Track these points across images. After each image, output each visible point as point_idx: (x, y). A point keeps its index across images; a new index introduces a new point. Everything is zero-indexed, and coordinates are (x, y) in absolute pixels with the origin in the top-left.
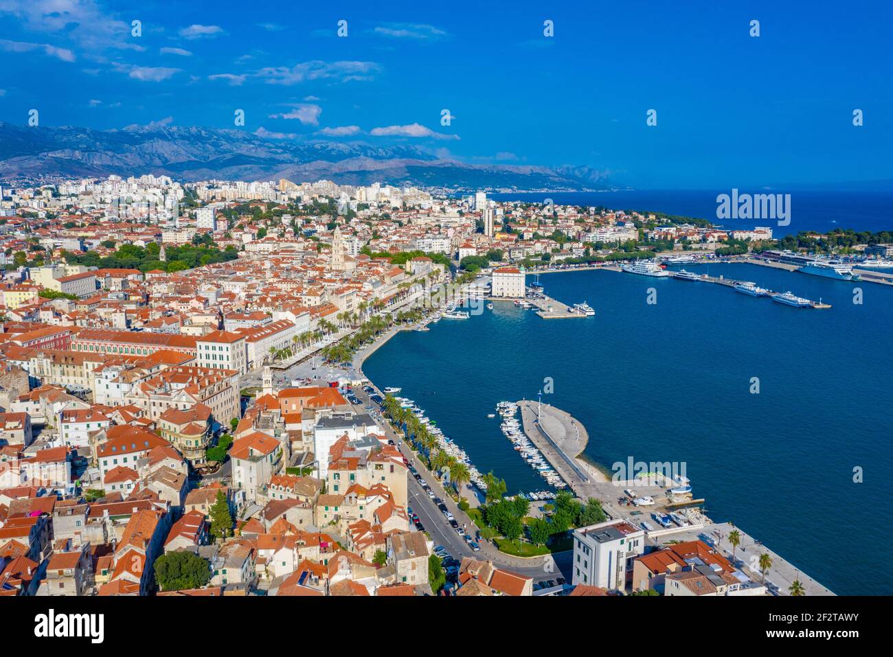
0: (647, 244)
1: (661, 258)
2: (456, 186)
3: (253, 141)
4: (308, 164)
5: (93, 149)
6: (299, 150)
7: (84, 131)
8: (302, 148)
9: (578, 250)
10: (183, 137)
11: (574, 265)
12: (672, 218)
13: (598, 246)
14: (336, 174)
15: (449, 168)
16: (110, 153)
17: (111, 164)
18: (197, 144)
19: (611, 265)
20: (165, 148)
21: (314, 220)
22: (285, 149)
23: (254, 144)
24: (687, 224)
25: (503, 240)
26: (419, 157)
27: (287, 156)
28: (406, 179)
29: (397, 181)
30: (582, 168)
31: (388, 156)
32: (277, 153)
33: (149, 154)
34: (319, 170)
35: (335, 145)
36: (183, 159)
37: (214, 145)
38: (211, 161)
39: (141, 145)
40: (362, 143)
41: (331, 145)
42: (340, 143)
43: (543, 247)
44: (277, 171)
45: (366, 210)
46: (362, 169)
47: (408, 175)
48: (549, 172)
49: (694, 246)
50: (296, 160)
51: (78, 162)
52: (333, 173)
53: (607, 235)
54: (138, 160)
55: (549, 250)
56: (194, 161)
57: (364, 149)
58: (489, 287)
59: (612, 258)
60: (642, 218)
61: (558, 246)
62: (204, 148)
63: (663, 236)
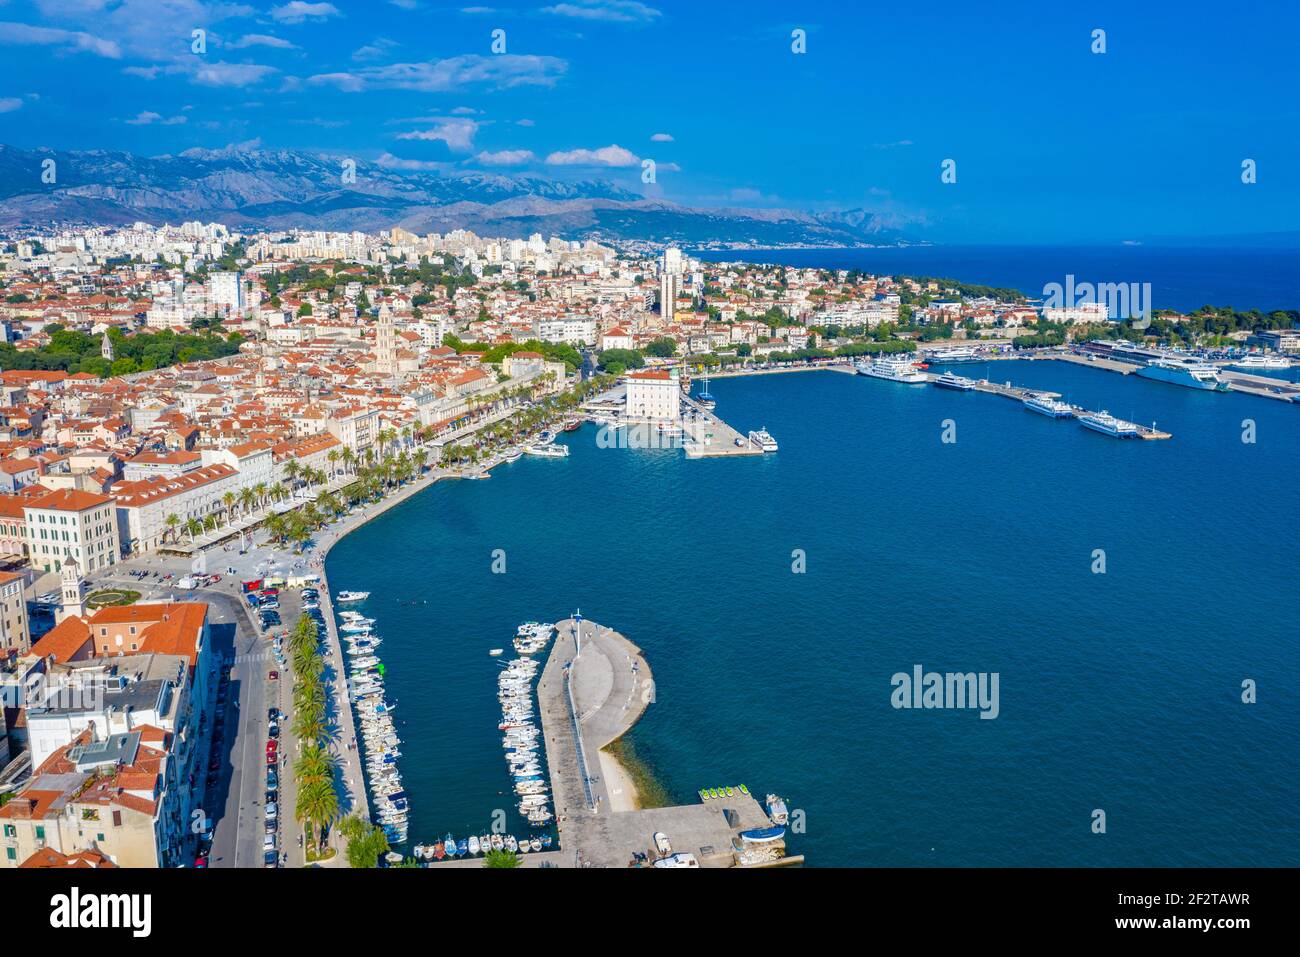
0: (911, 329)
1: (925, 351)
2: (667, 238)
3: (370, 173)
4: (449, 206)
5: (133, 184)
6: (439, 185)
7: (122, 158)
8: (442, 182)
9: (797, 339)
10: (268, 167)
11: (784, 364)
12: (964, 288)
13: (830, 333)
14: (490, 222)
15: (656, 212)
16: (158, 190)
17: (160, 207)
18: (288, 177)
19: (841, 364)
20: (241, 184)
21: (397, 291)
22: (418, 184)
23: (371, 177)
24: (984, 297)
25: (685, 322)
26: (615, 197)
27: (421, 195)
28: (593, 228)
29: (581, 232)
30: (856, 213)
31: (570, 195)
32: (405, 190)
33: (217, 191)
34: (465, 215)
35: (492, 179)
36: (268, 199)
37: (313, 178)
38: (308, 202)
39: (206, 179)
40: (534, 176)
41: (487, 178)
42: (500, 175)
43: (745, 333)
44: (404, 217)
45: (495, 275)
46: (528, 214)
47: (596, 222)
48: (805, 218)
49: (983, 332)
50: (434, 200)
51: (111, 203)
52: (486, 220)
53: (848, 315)
54: (201, 200)
55: (753, 340)
56: (283, 202)
57: (535, 185)
58: (623, 400)
59: (847, 353)
60: (916, 288)
61: (768, 333)
62: (297, 182)
63: (936, 317)
